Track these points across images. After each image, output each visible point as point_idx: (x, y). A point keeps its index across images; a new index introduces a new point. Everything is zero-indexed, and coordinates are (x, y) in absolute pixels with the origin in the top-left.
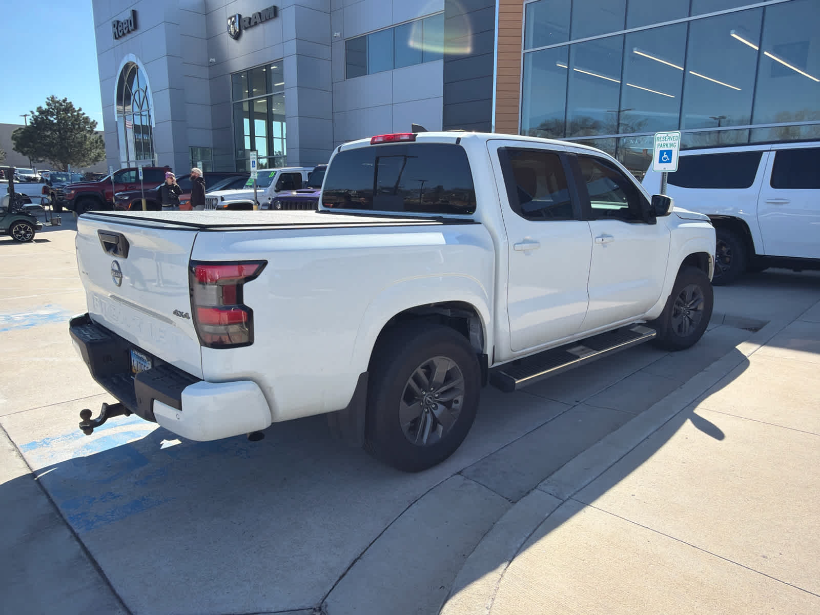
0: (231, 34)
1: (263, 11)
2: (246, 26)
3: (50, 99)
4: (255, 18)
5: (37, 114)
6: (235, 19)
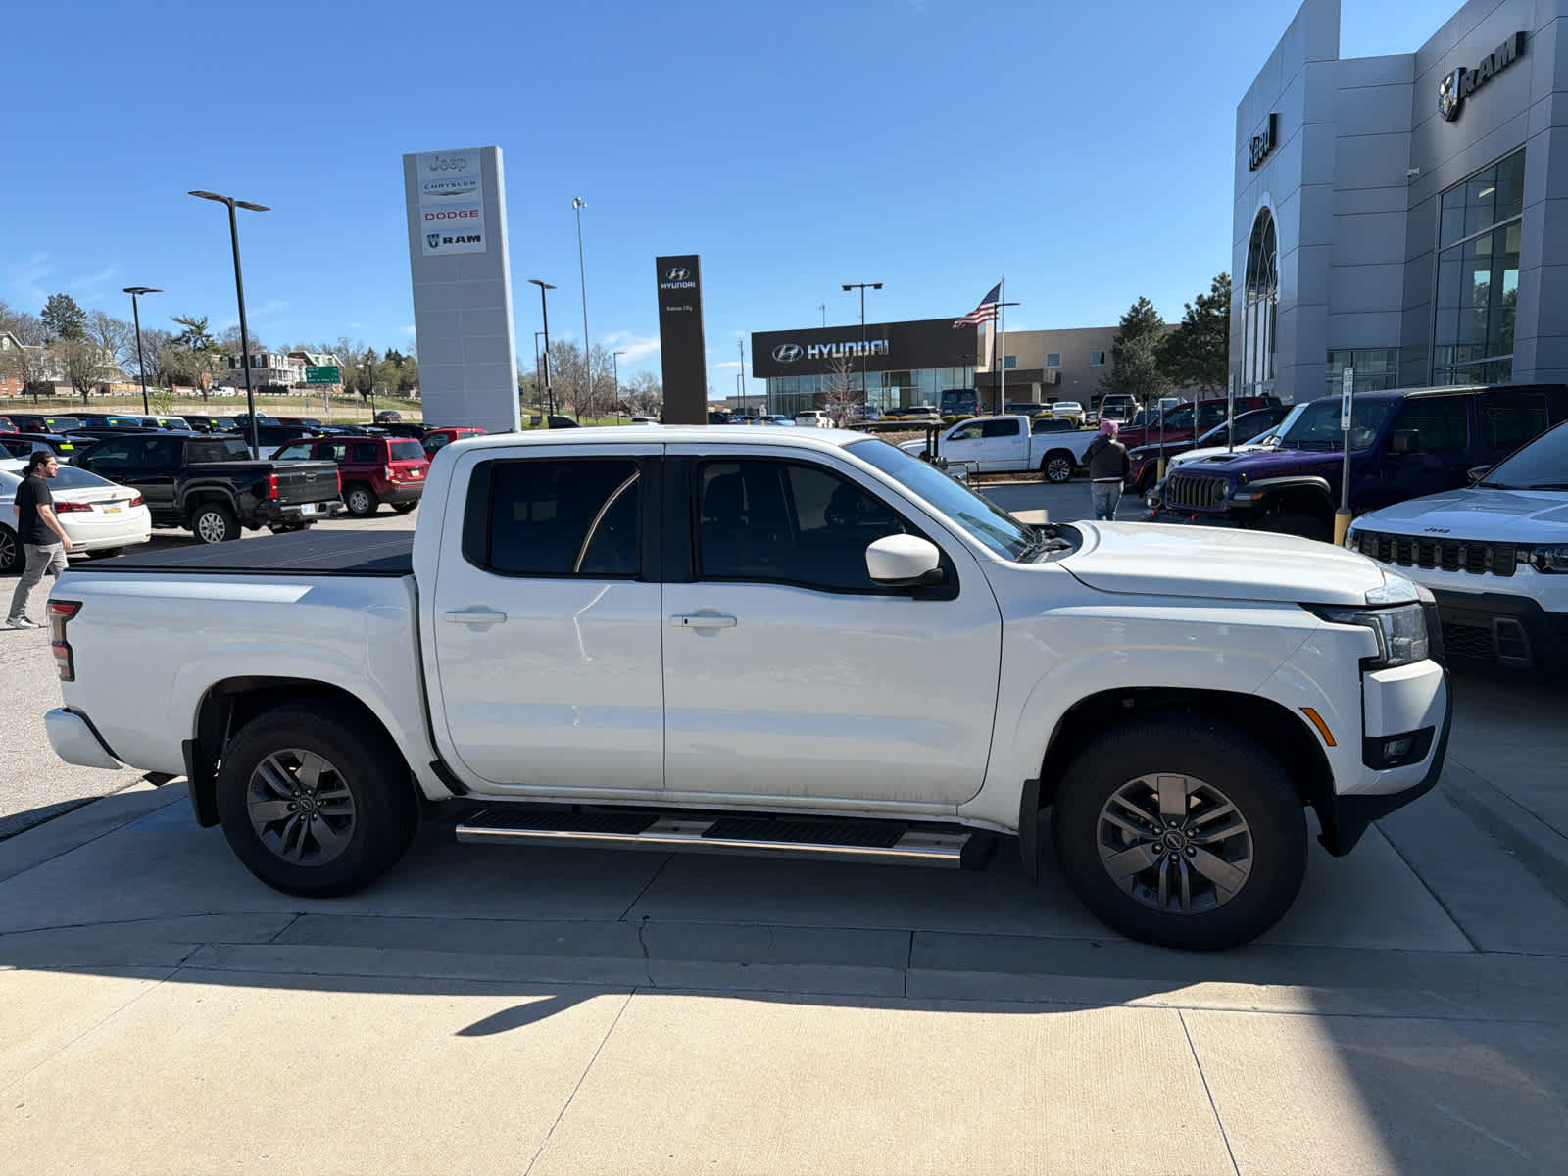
0: (1443, 112)
1: (1498, 50)
2: (1469, 90)
3: (1218, 279)
4: (1485, 67)
5: (1194, 307)
6: (1453, 80)
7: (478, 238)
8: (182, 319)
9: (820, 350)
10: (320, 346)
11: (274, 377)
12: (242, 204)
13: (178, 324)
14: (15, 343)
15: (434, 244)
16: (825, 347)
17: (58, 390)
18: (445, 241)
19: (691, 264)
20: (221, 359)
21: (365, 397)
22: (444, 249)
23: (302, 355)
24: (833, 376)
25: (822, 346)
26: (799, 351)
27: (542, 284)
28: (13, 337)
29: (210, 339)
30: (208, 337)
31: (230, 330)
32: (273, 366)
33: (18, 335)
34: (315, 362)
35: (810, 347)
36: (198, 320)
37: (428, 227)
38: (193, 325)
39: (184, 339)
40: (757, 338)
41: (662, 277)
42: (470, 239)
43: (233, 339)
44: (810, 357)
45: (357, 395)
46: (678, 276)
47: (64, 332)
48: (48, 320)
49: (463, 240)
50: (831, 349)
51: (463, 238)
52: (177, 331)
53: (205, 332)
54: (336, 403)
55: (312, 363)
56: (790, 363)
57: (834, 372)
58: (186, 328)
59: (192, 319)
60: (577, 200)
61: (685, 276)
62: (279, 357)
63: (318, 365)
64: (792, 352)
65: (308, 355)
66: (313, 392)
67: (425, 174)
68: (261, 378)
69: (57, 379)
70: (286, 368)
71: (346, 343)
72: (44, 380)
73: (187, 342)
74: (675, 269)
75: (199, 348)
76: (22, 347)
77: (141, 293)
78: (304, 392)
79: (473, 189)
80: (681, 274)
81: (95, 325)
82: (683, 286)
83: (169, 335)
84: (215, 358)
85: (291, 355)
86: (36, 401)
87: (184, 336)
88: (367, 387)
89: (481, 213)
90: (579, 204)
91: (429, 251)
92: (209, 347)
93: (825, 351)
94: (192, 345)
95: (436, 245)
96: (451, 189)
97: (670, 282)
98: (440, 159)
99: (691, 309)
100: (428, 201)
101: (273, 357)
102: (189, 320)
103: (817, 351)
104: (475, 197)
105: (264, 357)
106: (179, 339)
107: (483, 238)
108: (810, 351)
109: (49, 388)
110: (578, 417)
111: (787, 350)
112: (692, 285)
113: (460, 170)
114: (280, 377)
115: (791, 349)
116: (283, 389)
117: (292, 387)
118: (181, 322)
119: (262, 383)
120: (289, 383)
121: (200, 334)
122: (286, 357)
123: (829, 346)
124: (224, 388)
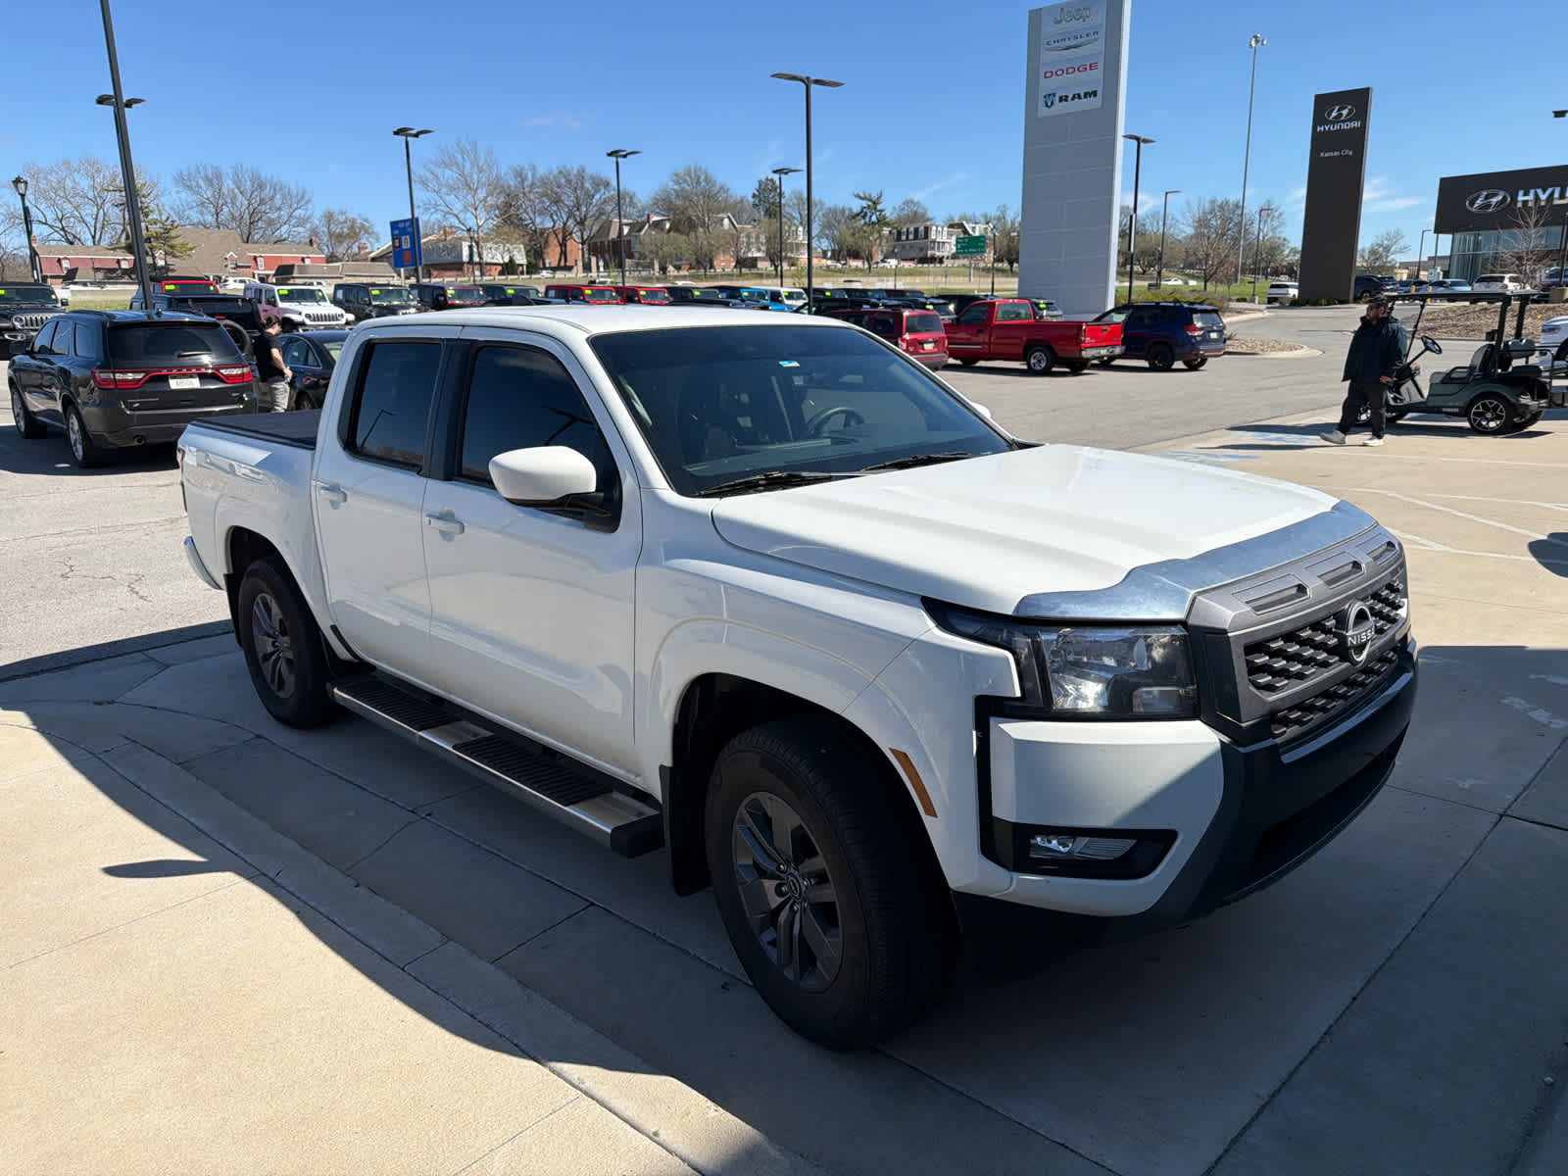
7: (1095, 93)
8: (862, 195)
9: (1536, 195)
10: (981, 215)
11: (933, 248)
12: (817, 82)
13: (857, 199)
14: (733, 224)
15: (1049, 104)
16: (1544, 191)
17: (760, 265)
18: (1061, 100)
19: (1359, 100)
20: (890, 232)
21: (1012, 266)
22: (1059, 108)
23: (961, 226)
24: (1516, 230)
25: (1539, 191)
26: (1504, 198)
27: (1138, 139)
28: (733, 220)
29: (883, 213)
30: (881, 211)
31: (904, 203)
32: (933, 237)
33: (737, 216)
34: (971, 232)
35: (1521, 193)
36: (874, 196)
37: (1047, 85)
38: (870, 200)
39: (862, 214)
40: (1446, 184)
41: (1319, 117)
42: (1087, 95)
43: (906, 212)
44: (1519, 205)
45: (1006, 265)
46: (1341, 115)
47: (769, 213)
48: (757, 202)
49: (1079, 97)
50: (1552, 193)
51: (1079, 95)
52: (857, 206)
53: (879, 207)
54: (984, 273)
55: (969, 234)
56: (1491, 213)
57: (1520, 226)
58: (864, 203)
59: (870, 196)
60: (1256, 37)
61: (1347, 116)
62: (940, 229)
63: (974, 235)
64: (1494, 200)
65: (966, 224)
66: (966, 262)
67: (1050, 29)
68: (921, 250)
69: (757, 255)
70: (945, 239)
71: (1004, 212)
72: (750, 255)
73: (864, 217)
74: (1337, 108)
75: (873, 223)
76: (737, 226)
77: (786, 173)
78: (957, 263)
79: (1096, 40)
80: (1345, 112)
81: (794, 204)
82: (1344, 126)
83: (850, 210)
84: (886, 231)
85: (951, 226)
86: (741, 275)
87: (862, 211)
88: (1014, 257)
89: (1101, 66)
90: (1257, 41)
91: (1043, 111)
92: (882, 222)
93: (1543, 197)
94: (867, 219)
95: (1052, 103)
96: (1074, 42)
97: (1333, 123)
98: (1066, 10)
99: (1351, 153)
100: (1047, 56)
101: (934, 228)
102: (867, 195)
103: (1531, 197)
104: (1098, 47)
105: (927, 229)
106: (858, 215)
107: (1099, 94)
108: (1521, 198)
109: (753, 263)
110: (1206, 282)
111: (1487, 198)
112: (1357, 124)
113: (1084, 21)
114: (939, 248)
115: (1495, 195)
116: (941, 260)
117: (948, 258)
118: (861, 198)
119: (922, 255)
120: (946, 254)
121: (875, 209)
122: (945, 229)
123: (1550, 190)
124: (889, 260)
